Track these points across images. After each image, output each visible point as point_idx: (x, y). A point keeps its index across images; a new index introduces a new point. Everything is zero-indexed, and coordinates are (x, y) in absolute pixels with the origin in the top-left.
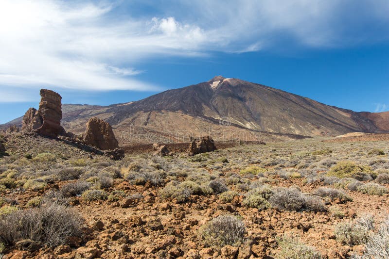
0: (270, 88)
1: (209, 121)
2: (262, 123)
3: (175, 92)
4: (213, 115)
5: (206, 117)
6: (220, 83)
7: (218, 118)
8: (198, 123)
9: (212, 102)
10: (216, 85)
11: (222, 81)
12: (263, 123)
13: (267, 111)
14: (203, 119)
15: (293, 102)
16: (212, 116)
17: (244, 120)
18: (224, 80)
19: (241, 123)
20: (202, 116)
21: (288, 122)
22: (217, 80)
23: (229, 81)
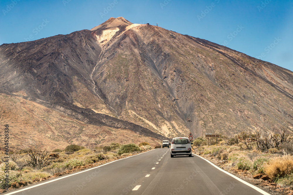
0: (226, 48)
1: (80, 116)
2: (194, 124)
3: (19, 49)
4: (92, 103)
5: (75, 109)
6: (118, 33)
7: (104, 111)
8: (55, 119)
9: (94, 74)
10: (110, 38)
11: (122, 28)
12: (197, 124)
13: (210, 100)
14: (69, 112)
15: (268, 82)
16: (90, 107)
17: (158, 116)
18: (128, 28)
19: (151, 124)
20: (69, 105)
21: (249, 125)
22: (113, 28)
23: (137, 31)
